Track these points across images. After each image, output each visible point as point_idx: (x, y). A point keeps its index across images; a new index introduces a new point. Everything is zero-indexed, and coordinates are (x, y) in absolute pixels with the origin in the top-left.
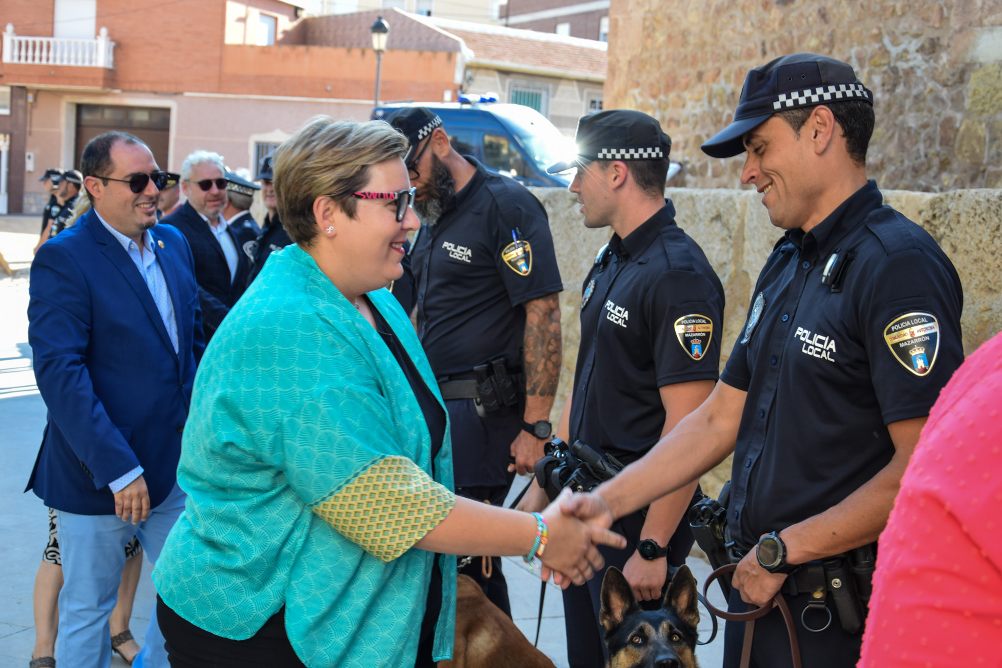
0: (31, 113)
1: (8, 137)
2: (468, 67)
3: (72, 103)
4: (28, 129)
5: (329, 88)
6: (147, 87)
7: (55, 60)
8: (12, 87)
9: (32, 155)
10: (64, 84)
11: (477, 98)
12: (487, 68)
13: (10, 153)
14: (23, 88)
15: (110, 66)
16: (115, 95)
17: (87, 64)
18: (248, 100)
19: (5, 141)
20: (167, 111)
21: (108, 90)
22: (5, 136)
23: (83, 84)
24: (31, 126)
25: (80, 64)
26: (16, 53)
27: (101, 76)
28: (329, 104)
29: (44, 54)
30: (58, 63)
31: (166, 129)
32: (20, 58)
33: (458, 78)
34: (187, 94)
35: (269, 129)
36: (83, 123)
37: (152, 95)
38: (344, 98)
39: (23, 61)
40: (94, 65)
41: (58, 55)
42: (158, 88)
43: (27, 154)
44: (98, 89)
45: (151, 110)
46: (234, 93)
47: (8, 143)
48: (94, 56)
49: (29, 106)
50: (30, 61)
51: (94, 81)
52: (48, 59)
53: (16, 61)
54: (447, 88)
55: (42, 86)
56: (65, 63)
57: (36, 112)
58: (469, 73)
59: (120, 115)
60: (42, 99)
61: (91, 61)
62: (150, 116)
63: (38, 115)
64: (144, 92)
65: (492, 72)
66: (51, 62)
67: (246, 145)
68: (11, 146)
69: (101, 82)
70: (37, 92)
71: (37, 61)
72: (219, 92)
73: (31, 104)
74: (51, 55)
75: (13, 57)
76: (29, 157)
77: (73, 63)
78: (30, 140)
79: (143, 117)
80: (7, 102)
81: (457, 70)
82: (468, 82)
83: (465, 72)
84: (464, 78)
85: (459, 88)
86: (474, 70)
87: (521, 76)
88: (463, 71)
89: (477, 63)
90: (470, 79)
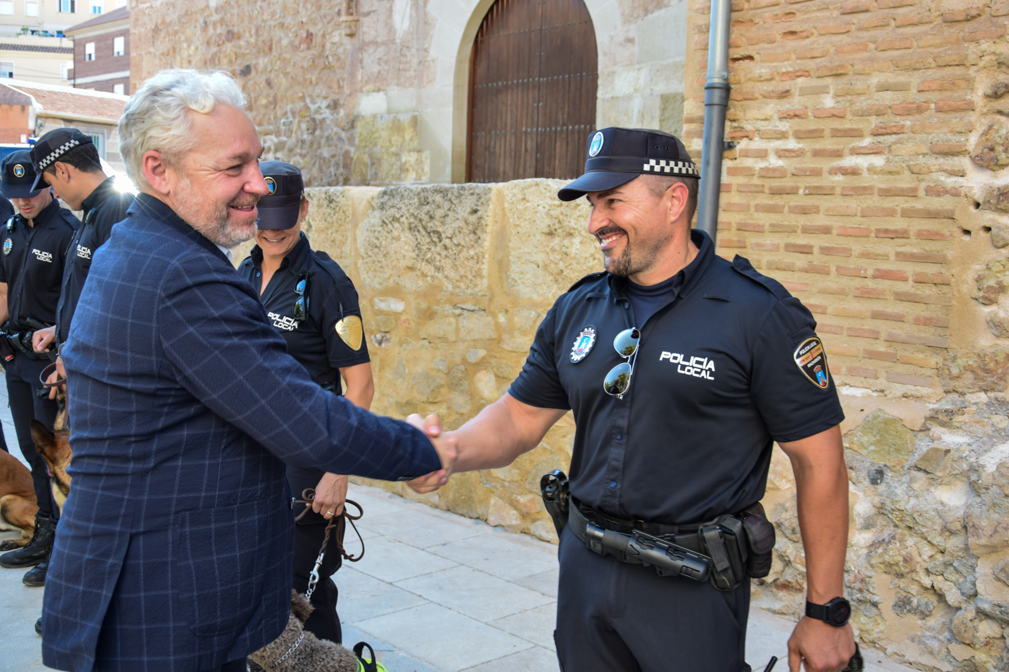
2: (38, 117)
12: (54, 118)
33: (31, 125)
54: (23, 133)
58: (40, 121)
65: (58, 120)
81: (29, 119)
82: (39, 128)
83: (36, 121)
84: (36, 125)
85: (32, 132)
86: (44, 119)
87: (81, 124)
88: (34, 120)
89: (46, 114)
90: (41, 125)
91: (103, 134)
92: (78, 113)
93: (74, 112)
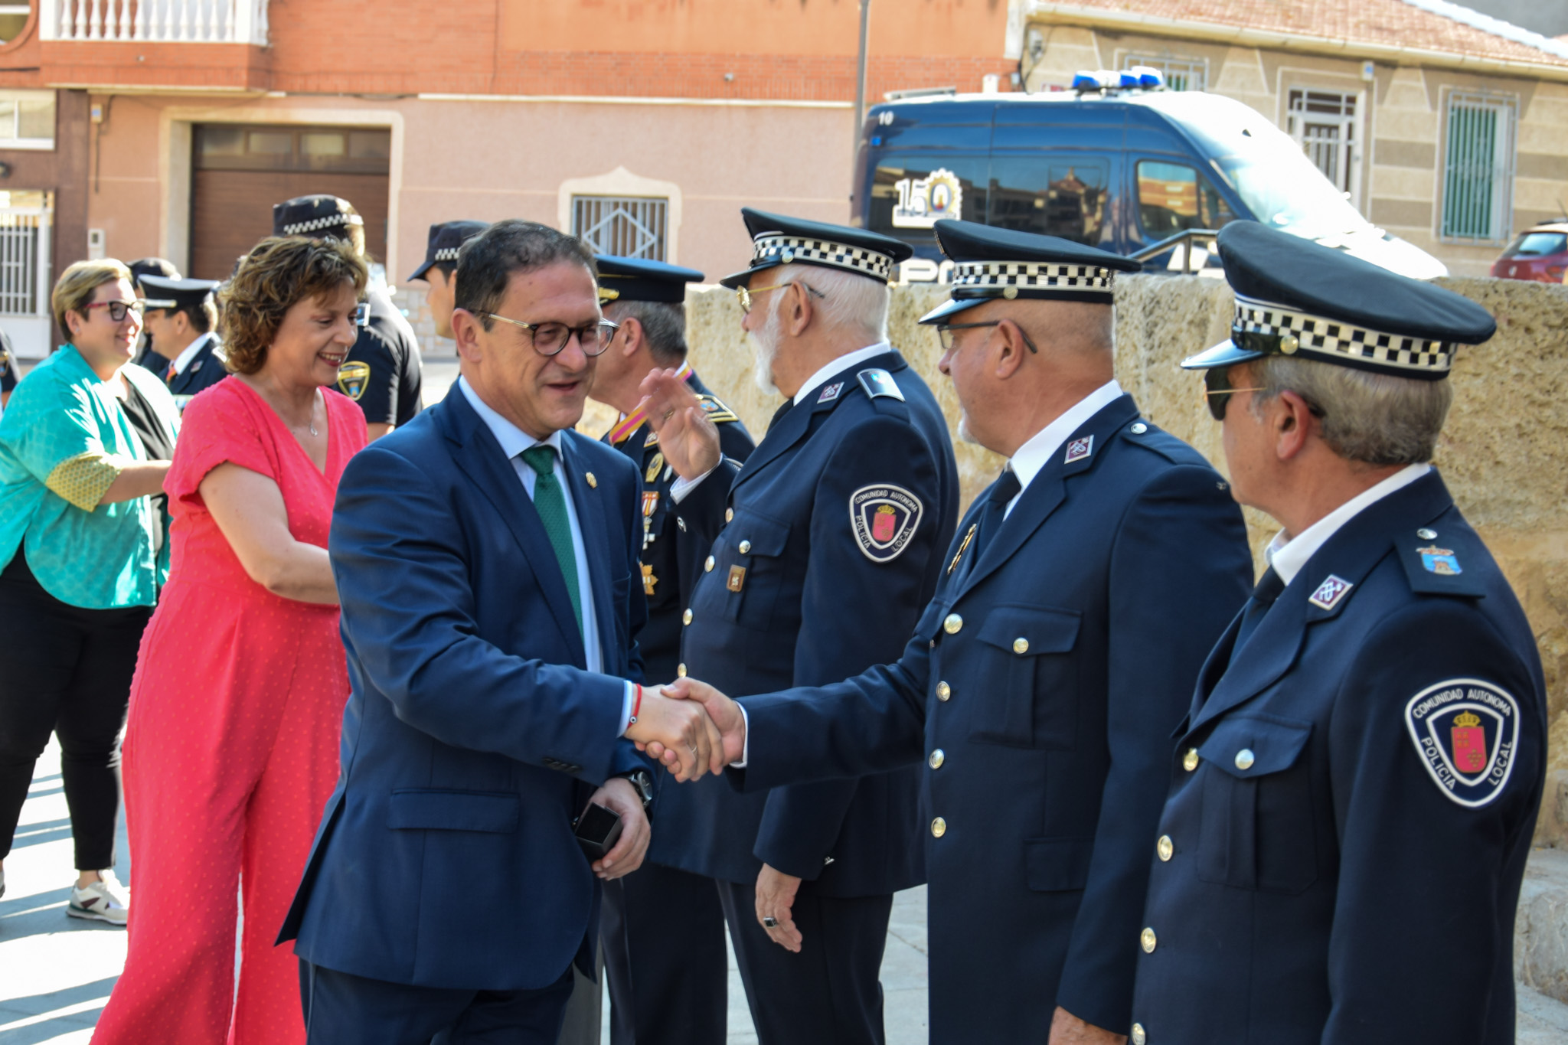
0: (98, 143)
1: (51, 196)
2: (1032, 23)
3: (182, 122)
4: (92, 178)
5: (730, 76)
6: (341, 84)
7: (146, 32)
8: (58, 92)
9: (101, 233)
10: (167, 83)
11: (1113, 78)
12: (1073, 25)
13: (55, 231)
14: (83, 91)
15: (263, 42)
16: (272, 102)
17: (214, 38)
18: (557, 103)
19: (45, 205)
20: (384, 132)
21: (259, 92)
22: (45, 196)
23: (207, 82)
24: (97, 173)
25: (199, 38)
26: (67, 19)
27: (243, 62)
28: (729, 107)
29: (125, 20)
30: (153, 37)
31: (383, 172)
32: (74, 30)
33: (1013, 48)
34: (423, 96)
35: (601, 168)
36: (207, 164)
37: (352, 101)
38: (762, 96)
39: (80, 36)
40: (228, 39)
41: (154, 21)
42: (363, 85)
43: (91, 232)
44: (238, 89)
45: (347, 132)
46: (526, 93)
47: (50, 209)
48: (229, 22)
49: (94, 130)
50: (95, 36)
51: (229, 74)
52: (132, 32)
53: (66, 36)
54: (990, 71)
55: (121, 88)
56: (168, 38)
57: (108, 144)
58: (1035, 36)
59: (281, 145)
60: (119, 114)
61: (222, 32)
62: (347, 146)
63: (111, 147)
64: (334, 94)
65: (1083, 33)
66: (139, 37)
67: (554, 201)
68: (56, 216)
69: (244, 77)
70: (110, 101)
71: (110, 36)
72: (492, 92)
73: (99, 125)
74: (139, 20)
75: (59, 29)
76: (96, 238)
77: (183, 38)
78: (96, 202)
79: (328, 148)
80: (50, 124)
81: (1009, 30)
82: (1033, 55)
83: (1026, 35)
84: (1025, 47)
85: (1014, 68)
86: (1046, 30)
87: (1143, 41)
88: (1021, 32)
89: (1053, 14)
90: (1038, 48)
91: (1200, 70)
92: (1137, 10)
93: (1127, 7)
